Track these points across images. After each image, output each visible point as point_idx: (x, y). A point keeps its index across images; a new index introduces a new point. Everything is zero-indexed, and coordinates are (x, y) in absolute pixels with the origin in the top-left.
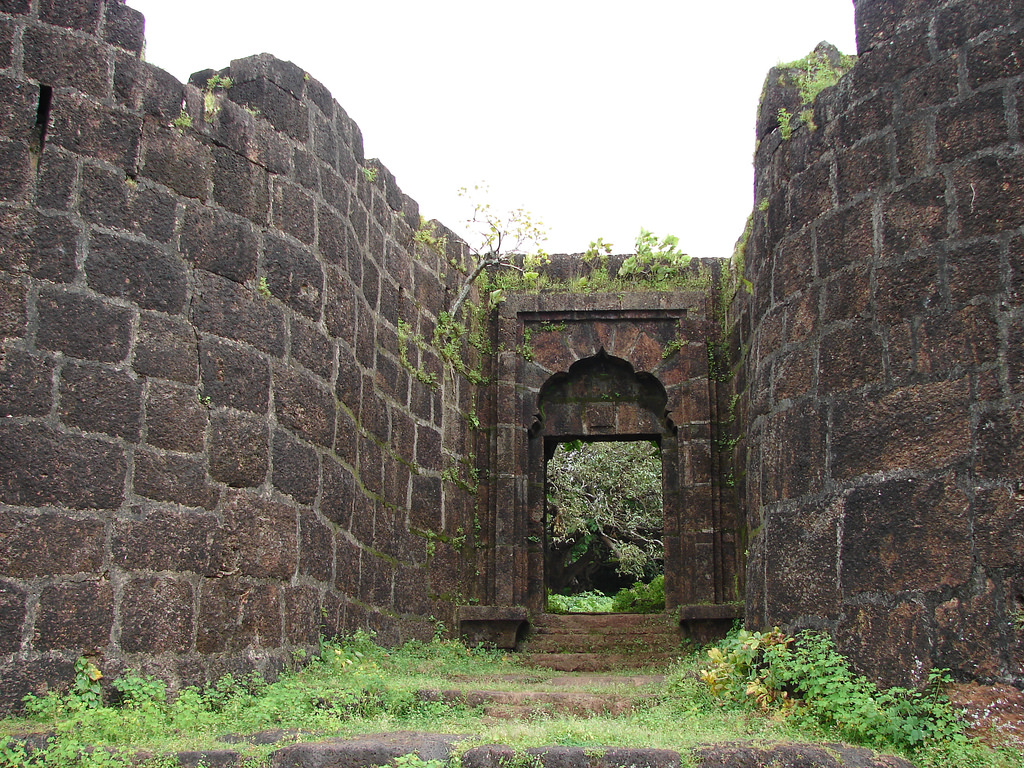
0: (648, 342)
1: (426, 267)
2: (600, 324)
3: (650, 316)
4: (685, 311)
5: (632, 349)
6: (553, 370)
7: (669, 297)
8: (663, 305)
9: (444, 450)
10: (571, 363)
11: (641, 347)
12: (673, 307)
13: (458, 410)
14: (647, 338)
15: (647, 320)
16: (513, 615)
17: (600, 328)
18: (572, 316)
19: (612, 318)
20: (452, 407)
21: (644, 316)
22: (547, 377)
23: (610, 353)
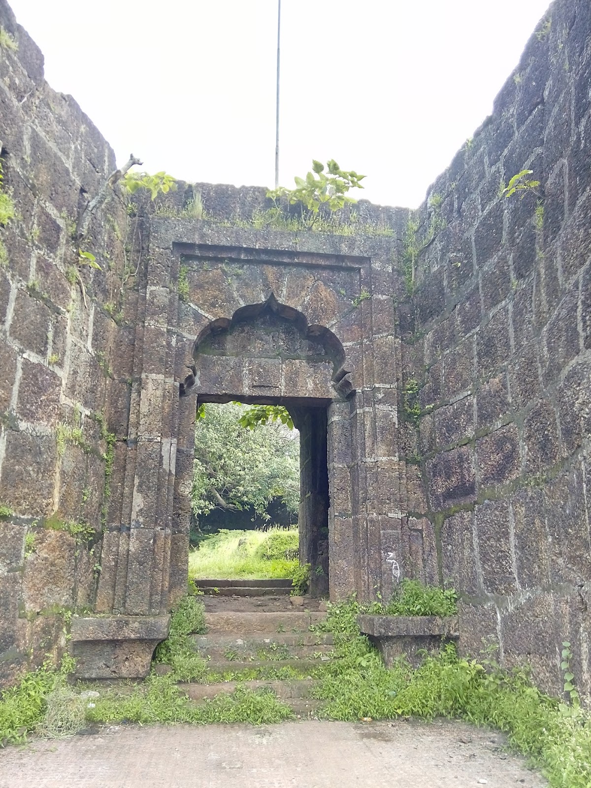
0: (325, 293)
1: (51, 145)
2: (270, 267)
3: (328, 263)
4: (369, 259)
5: (307, 299)
6: (215, 315)
7: (352, 243)
8: (344, 249)
9: (64, 400)
10: (235, 309)
11: (317, 299)
12: (356, 253)
13: (91, 350)
14: (323, 287)
15: (324, 268)
16: (149, 631)
17: (270, 272)
18: (239, 254)
19: (285, 261)
20: (81, 344)
21: (322, 262)
22: (206, 322)
23: (281, 300)
